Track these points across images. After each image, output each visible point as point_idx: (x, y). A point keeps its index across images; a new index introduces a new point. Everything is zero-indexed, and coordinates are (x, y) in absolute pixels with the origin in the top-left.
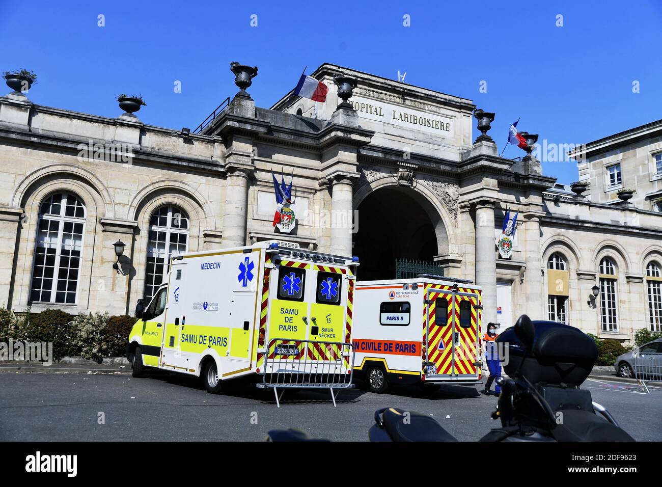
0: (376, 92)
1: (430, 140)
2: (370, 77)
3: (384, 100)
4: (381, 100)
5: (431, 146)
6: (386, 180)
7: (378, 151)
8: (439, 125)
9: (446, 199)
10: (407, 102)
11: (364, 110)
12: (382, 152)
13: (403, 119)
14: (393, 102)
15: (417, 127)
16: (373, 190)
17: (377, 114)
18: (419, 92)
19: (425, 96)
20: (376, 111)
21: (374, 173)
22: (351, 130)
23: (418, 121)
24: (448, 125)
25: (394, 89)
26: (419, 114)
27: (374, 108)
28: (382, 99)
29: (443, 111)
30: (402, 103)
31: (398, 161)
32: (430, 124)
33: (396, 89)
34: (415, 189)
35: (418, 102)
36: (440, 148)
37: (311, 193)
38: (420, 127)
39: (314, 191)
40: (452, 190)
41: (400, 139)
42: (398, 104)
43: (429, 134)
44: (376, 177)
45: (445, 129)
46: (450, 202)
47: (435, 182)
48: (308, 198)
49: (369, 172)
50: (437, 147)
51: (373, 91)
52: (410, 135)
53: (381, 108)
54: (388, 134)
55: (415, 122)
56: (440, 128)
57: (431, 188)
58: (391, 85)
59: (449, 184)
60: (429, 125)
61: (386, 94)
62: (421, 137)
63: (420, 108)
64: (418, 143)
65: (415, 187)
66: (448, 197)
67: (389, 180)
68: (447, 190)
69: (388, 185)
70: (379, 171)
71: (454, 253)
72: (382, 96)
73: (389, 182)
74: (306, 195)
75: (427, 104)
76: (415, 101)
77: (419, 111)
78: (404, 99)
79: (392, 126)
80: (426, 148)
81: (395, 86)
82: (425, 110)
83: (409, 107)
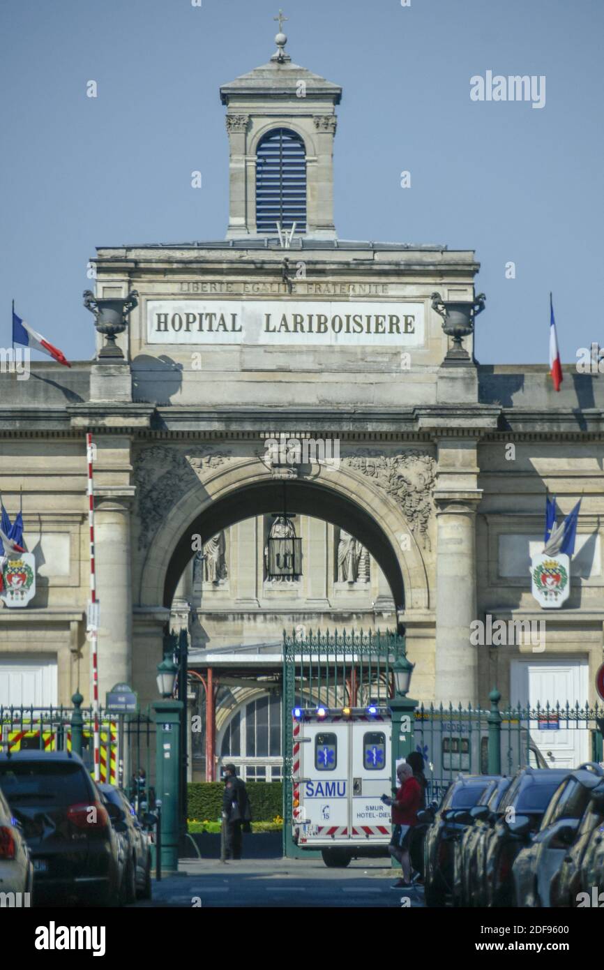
0: (221, 283)
1: (360, 363)
2: (203, 253)
3: (241, 295)
4: (235, 297)
5: (360, 378)
6: (243, 473)
7: (210, 420)
8: (387, 325)
9: (400, 491)
10: (300, 289)
11: (196, 326)
12: (219, 420)
13: (291, 327)
14: (263, 295)
15: (327, 339)
16: (214, 498)
17: (225, 330)
18: (324, 263)
19: (341, 267)
20: (224, 325)
21: (215, 460)
22: (101, 411)
23: (329, 324)
24: (410, 319)
25: (261, 268)
26: (330, 309)
27: (218, 317)
28: (236, 294)
29: (393, 291)
30: (287, 292)
31: (259, 432)
32: (359, 325)
33: (267, 266)
34: (319, 481)
35: (327, 283)
36: (385, 378)
37: (73, 522)
38: (336, 338)
39: (79, 518)
40: (414, 470)
41: (279, 376)
42: (277, 297)
43: (359, 350)
44: (221, 468)
45: (402, 329)
46: (409, 495)
47: (370, 456)
48: (68, 532)
49: (204, 460)
50: (373, 378)
51: (213, 283)
52: (308, 362)
53: (234, 316)
54: (250, 371)
55: (322, 329)
56: (388, 330)
57: (360, 472)
58: (253, 262)
59: (406, 457)
60: (358, 329)
61: (245, 283)
62: (335, 361)
63: (334, 295)
64: (326, 377)
65: (316, 476)
66: (405, 485)
67: (252, 469)
68: (401, 470)
69: (251, 480)
70: (228, 454)
71: (419, 608)
72: (234, 288)
73: (252, 474)
74: (64, 528)
75: (350, 283)
76: (318, 283)
77: (331, 301)
78: (290, 284)
79: (262, 350)
80: (345, 386)
81: (263, 262)
82: (348, 296)
83: (305, 298)
